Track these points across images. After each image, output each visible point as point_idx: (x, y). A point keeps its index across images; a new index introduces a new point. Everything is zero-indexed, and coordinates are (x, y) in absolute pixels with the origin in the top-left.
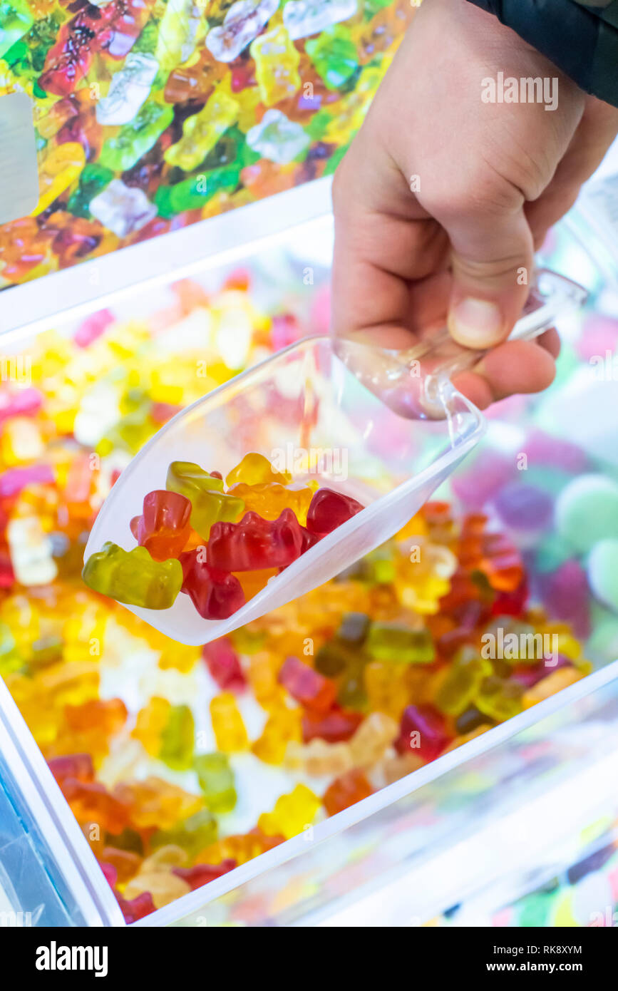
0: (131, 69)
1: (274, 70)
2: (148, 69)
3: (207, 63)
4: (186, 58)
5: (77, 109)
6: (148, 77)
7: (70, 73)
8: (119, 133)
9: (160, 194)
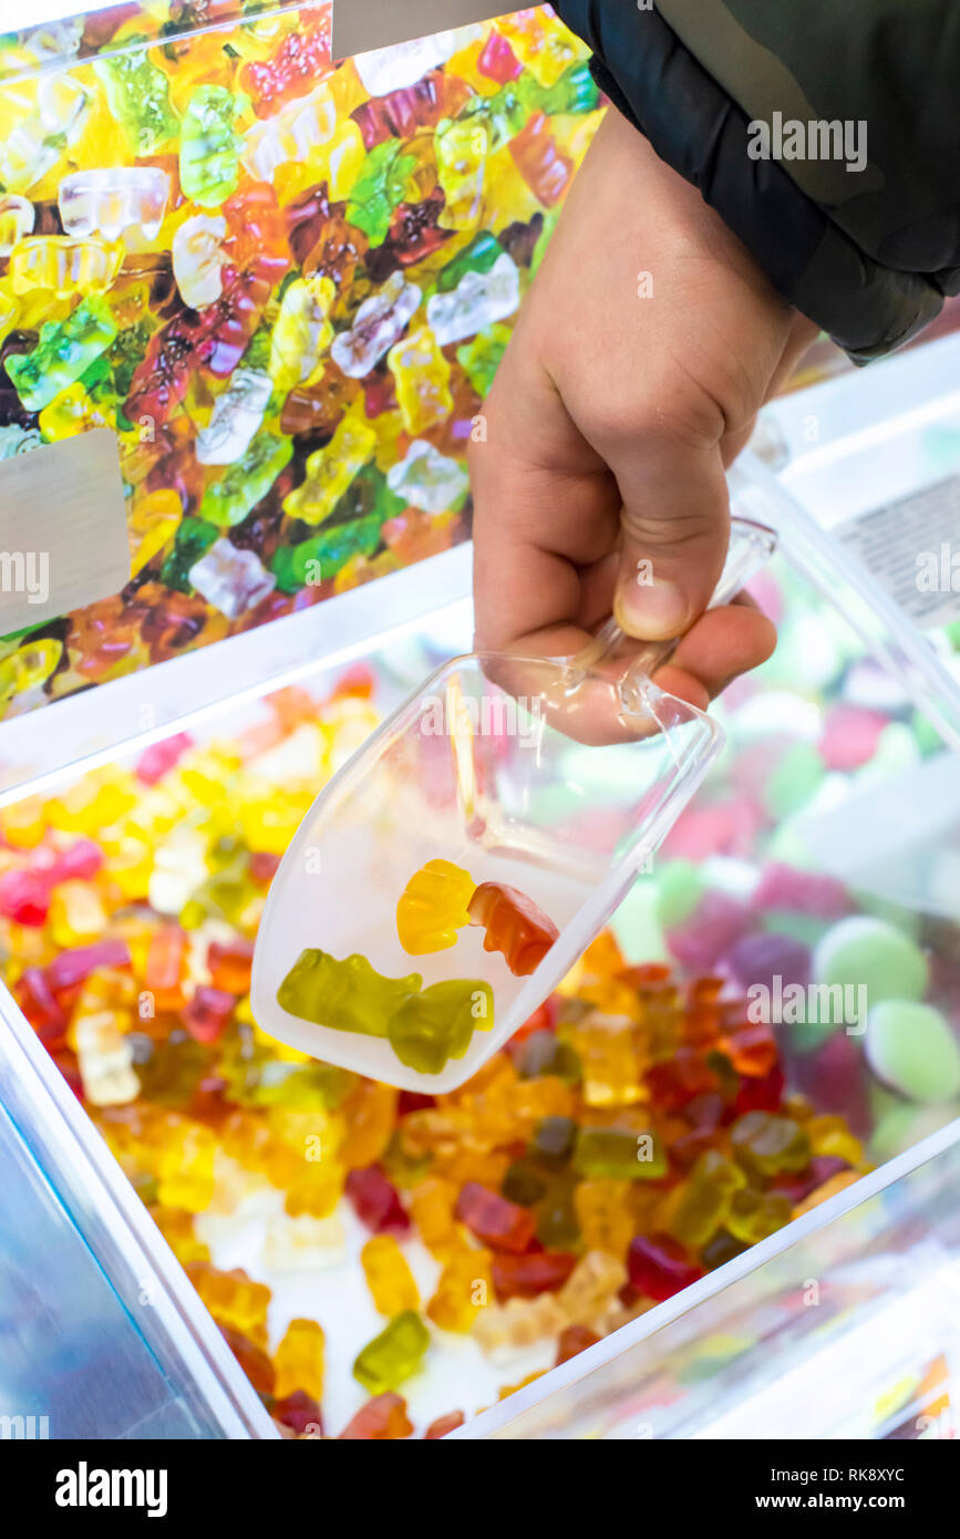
0: (238, 390)
1: (419, 387)
2: (260, 389)
3: (334, 381)
4: (306, 374)
5: (171, 444)
6: (260, 400)
7: (162, 397)
8: (224, 476)
9: (279, 560)
